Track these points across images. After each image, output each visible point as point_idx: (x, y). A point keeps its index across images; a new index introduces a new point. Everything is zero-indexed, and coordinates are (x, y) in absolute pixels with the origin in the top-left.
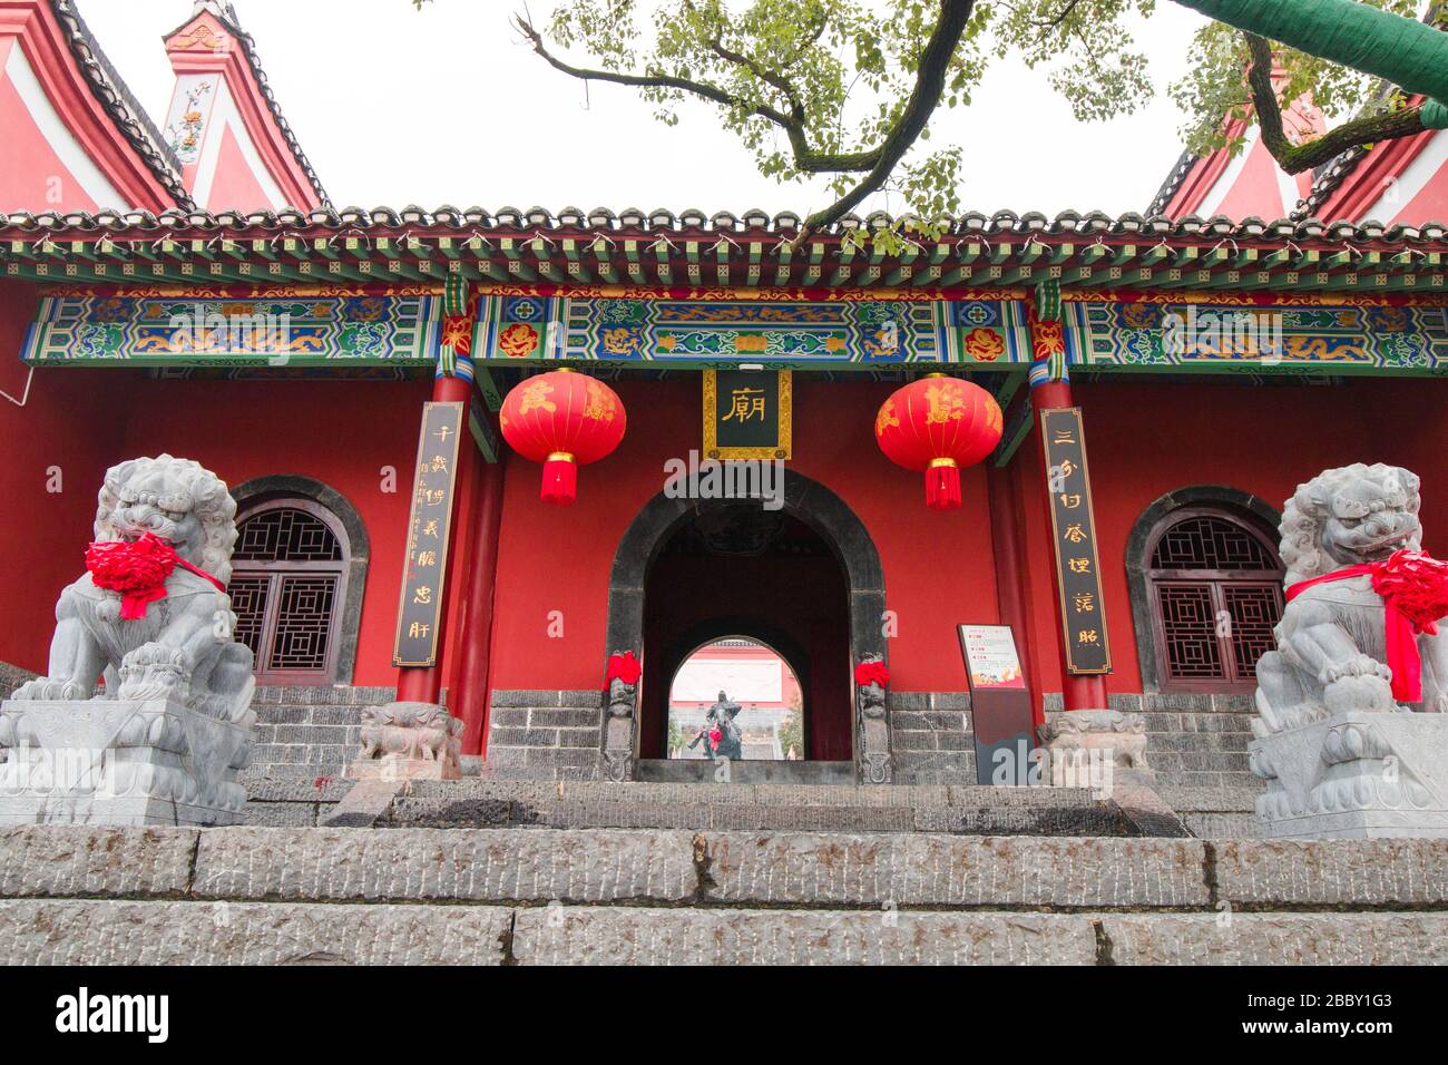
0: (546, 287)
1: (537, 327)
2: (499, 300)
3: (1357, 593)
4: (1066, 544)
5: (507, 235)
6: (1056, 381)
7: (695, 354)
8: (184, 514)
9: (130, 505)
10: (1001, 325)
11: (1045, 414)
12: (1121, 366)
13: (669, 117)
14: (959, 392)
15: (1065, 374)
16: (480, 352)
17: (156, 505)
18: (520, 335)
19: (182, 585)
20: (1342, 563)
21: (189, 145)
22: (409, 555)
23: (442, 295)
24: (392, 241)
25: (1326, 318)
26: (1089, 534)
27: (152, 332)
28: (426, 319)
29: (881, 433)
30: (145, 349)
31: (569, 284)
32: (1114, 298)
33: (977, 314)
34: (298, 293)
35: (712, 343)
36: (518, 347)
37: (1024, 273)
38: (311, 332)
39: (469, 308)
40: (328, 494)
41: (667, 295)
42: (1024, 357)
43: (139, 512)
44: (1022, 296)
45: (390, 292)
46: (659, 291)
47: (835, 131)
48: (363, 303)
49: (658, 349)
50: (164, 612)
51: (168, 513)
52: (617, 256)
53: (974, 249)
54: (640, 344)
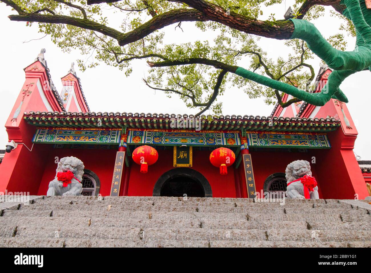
0: (142, 129)
1: (140, 137)
2: (133, 131)
3: (299, 184)
4: (248, 181)
5: (136, 118)
6: (246, 149)
7: (172, 143)
8: (75, 167)
9: (65, 165)
10: (234, 137)
11: (244, 155)
12: (259, 146)
13: (170, 96)
14: (226, 150)
15: (247, 147)
16: (128, 142)
17: (71, 165)
18: (137, 139)
19: (74, 181)
20: (296, 179)
21: (65, 100)
22: (113, 182)
23: (121, 131)
24: (113, 119)
25: (300, 137)
26: (253, 179)
27: (60, 137)
28: (117, 135)
29: (210, 159)
30: (58, 140)
31: (147, 128)
32: (257, 133)
33: (230, 136)
34: (91, 129)
35: (176, 141)
36: (136, 141)
37: (238, 127)
38: (94, 137)
39: (127, 133)
40: (92, 173)
41: (167, 131)
42: (239, 144)
43: (67, 166)
44: (239, 132)
45: (110, 130)
46: (166, 130)
47: (200, 99)
48: (105, 132)
49: (165, 142)
50: (70, 186)
51: (73, 167)
52: (158, 122)
53: (228, 122)
54: (161, 140)
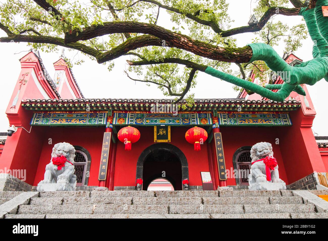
0: (126, 111)
1: (124, 119)
2: (118, 114)
3: (261, 164)
4: (219, 157)
5: (120, 103)
6: (217, 128)
7: (152, 123)
8: (68, 152)
9: (59, 151)
10: (207, 117)
11: (215, 134)
12: (228, 125)
13: (149, 85)
14: (199, 130)
15: (218, 126)
16: (114, 123)
17: (63, 151)
18: (121, 120)
19: (67, 164)
20: (260, 159)
21: (58, 83)
22: (101, 160)
23: (107, 113)
24: (100, 104)
25: (265, 116)
26: (223, 155)
27: (54, 120)
28: (104, 117)
29: (186, 137)
30: (53, 123)
31: (130, 111)
32: (227, 113)
33: (203, 116)
34: (81, 112)
35: (156, 121)
36: (121, 122)
37: (210, 109)
38: (84, 120)
39: (112, 115)
40: (83, 149)
41: (148, 113)
42: (211, 123)
43: (61, 152)
44: (211, 112)
45: (98, 112)
46: (146, 112)
47: (175, 89)
48: (93, 114)
49: (146, 122)
50: (64, 169)
51: (65, 152)
52: (139, 107)
53: (201, 105)
54: (143, 121)
